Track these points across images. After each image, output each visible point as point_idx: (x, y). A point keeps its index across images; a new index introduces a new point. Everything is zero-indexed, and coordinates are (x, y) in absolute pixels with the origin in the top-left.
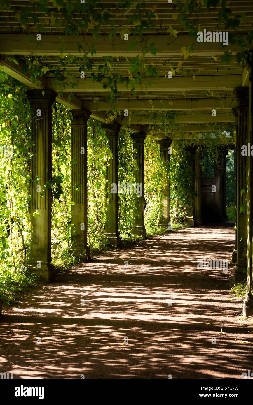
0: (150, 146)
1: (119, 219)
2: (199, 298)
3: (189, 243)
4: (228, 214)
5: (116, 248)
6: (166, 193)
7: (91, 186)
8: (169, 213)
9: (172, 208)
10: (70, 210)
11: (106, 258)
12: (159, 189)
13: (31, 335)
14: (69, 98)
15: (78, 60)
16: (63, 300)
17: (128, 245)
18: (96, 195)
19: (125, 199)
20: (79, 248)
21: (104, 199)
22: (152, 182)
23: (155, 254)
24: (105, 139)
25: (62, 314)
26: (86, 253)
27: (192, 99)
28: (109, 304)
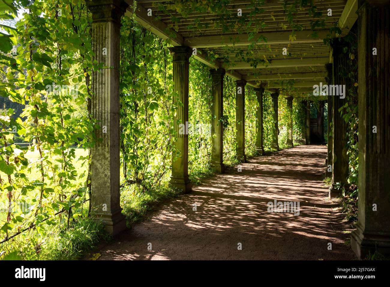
0: (281, 101)
1: (264, 140)
2: (304, 185)
3: (302, 154)
4: (325, 138)
5: (262, 156)
6: (290, 126)
7: (247, 122)
8: (292, 137)
9: (294, 134)
10: (235, 134)
11: (255, 161)
12: (287, 124)
13: (203, 203)
14: (231, 72)
15: (235, 50)
16: (226, 184)
17: (269, 154)
18: (251, 126)
19: (267, 129)
20: (240, 155)
21: (255, 129)
22: (283, 120)
23: (282, 159)
24: (255, 97)
25: (224, 192)
26: (244, 158)
27: (302, 73)
28: (251, 187)
